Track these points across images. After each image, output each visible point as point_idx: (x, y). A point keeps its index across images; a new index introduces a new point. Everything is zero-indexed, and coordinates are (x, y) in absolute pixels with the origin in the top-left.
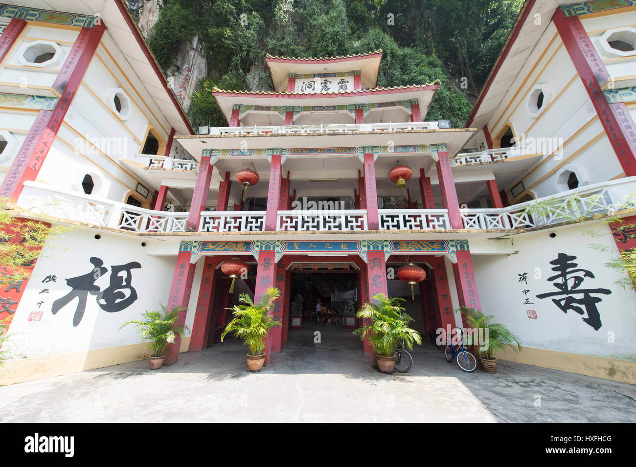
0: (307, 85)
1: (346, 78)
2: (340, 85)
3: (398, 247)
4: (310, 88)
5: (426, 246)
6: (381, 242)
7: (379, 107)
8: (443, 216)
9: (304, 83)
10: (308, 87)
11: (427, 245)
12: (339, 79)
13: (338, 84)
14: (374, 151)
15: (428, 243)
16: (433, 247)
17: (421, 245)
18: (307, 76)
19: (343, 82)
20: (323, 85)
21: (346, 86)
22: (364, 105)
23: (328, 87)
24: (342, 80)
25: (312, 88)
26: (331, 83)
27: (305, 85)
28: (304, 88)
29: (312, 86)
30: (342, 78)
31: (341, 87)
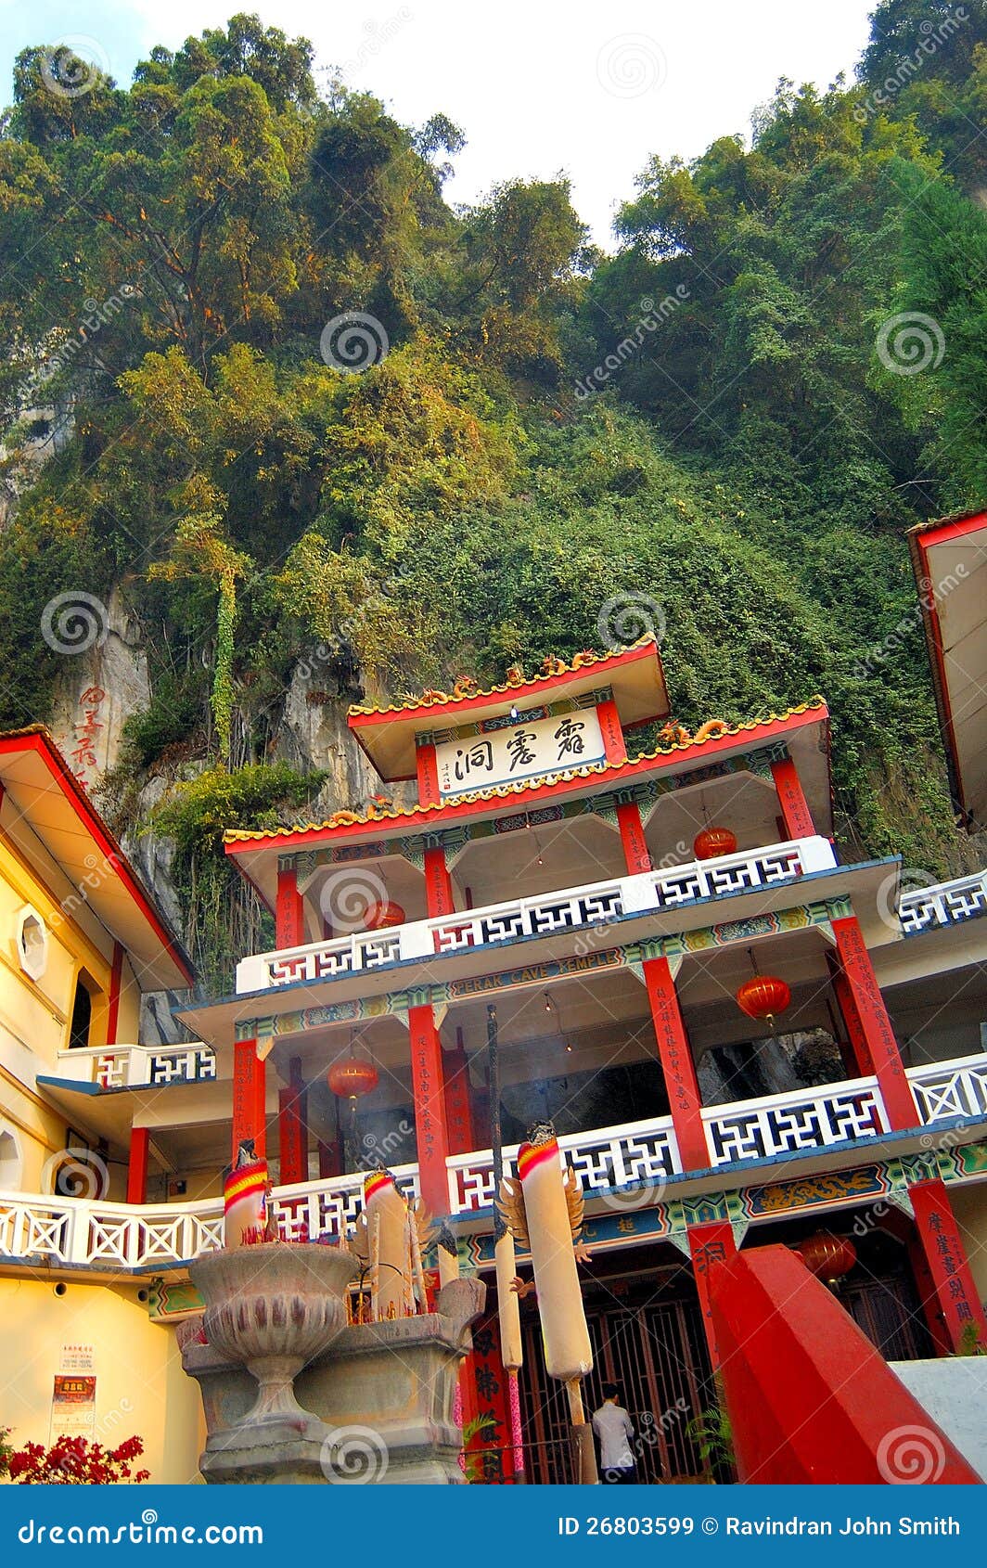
0: (471, 759)
1: (575, 719)
2: (562, 738)
3: (763, 1204)
4: (480, 764)
5: (831, 1186)
6: (719, 1197)
7: (681, 785)
8: (868, 1097)
9: (460, 753)
10: (474, 763)
11: (834, 1183)
12: (556, 724)
13: (557, 737)
14: (667, 949)
15: (835, 1179)
16: (849, 1186)
17: (820, 1187)
18: (464, 731)
19: (569, 727)
20: (514, 747)
21: (580, 740)
22: (636, 790)
23: (529, 753)
24: (564, 723)
25: (486, 762)
26: (535, 737)
27: (464, 756)
28: (462, 769)
29: (482, 757)
30: (565, 717)
31: (566, 746)
